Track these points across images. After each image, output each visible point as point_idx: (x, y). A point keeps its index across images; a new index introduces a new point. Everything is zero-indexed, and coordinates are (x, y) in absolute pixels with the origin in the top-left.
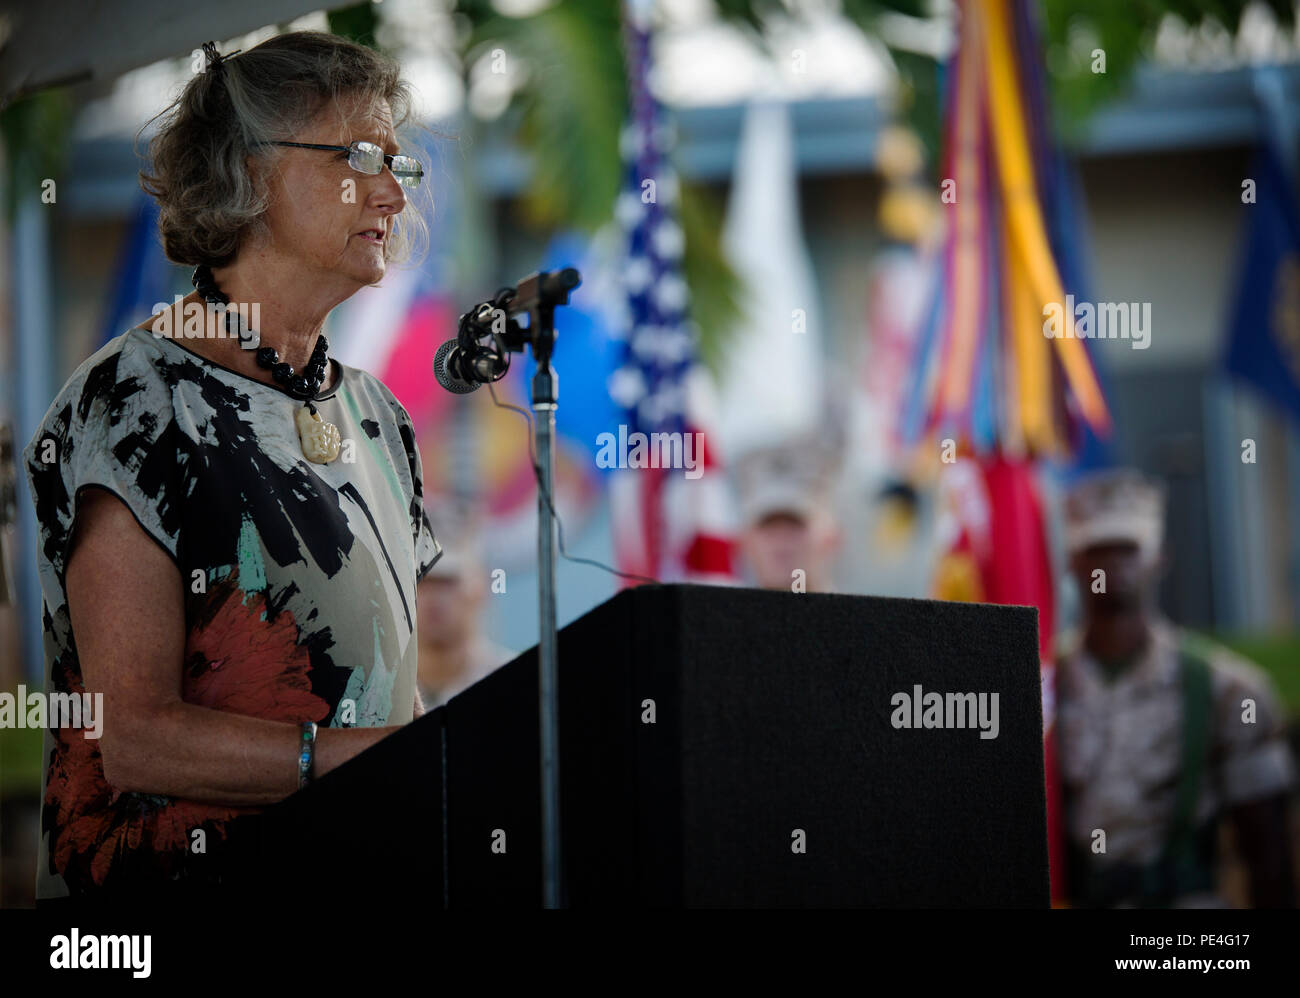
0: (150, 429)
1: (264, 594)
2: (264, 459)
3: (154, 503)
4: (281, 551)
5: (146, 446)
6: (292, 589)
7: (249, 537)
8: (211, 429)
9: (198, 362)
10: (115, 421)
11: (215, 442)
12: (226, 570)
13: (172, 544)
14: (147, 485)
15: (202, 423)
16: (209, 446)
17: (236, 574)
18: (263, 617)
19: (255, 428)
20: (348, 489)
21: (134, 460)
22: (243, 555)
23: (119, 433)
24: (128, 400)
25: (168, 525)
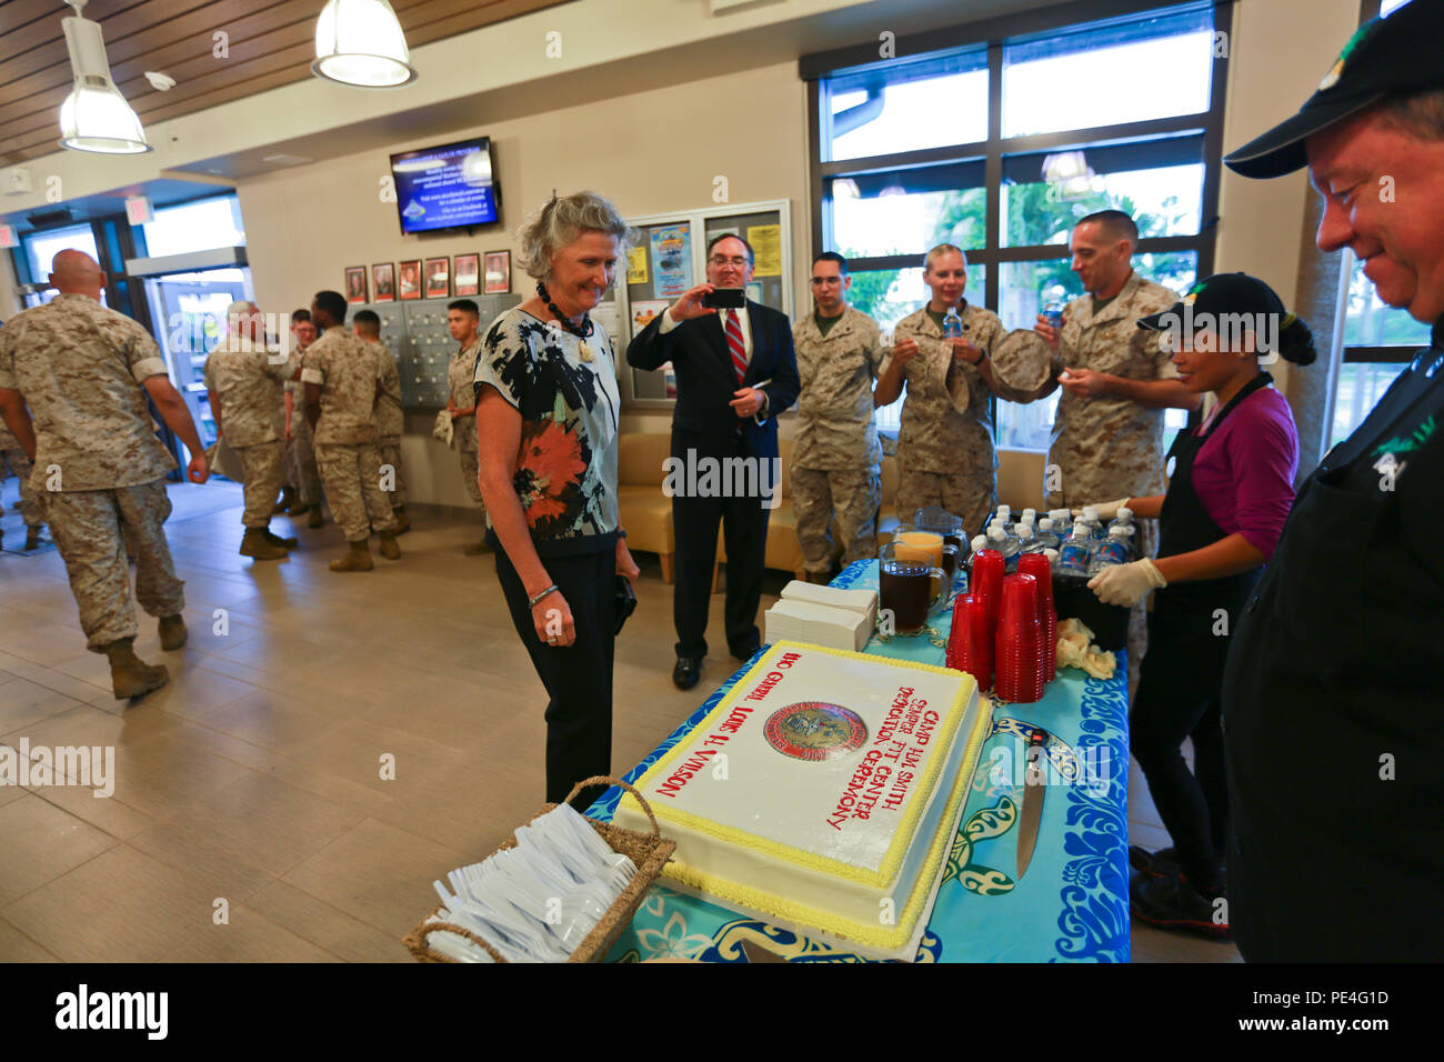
0: (507, 356)
1: (565, 422)
2: (567, 365)
3: (508, 387)
4: (573, 404)
5: (505, 363)
6: (577, 420)
7: (560, 399)
8: (545, 353)
9: (540, 323)
10: (493, 352)
11: (546, 359)
12: (549, 414)
13: (516, 403)
14: (505, 380)
15: (540, 351)
16: (543, 361)
17: (553, 415)
18: (564, 432)
19: (564, 352)
20: (597, 375)
21: (500, 369)
22: (556, 408)
23: (495, 357)
24: (499, 343)
25: (515, 396)
